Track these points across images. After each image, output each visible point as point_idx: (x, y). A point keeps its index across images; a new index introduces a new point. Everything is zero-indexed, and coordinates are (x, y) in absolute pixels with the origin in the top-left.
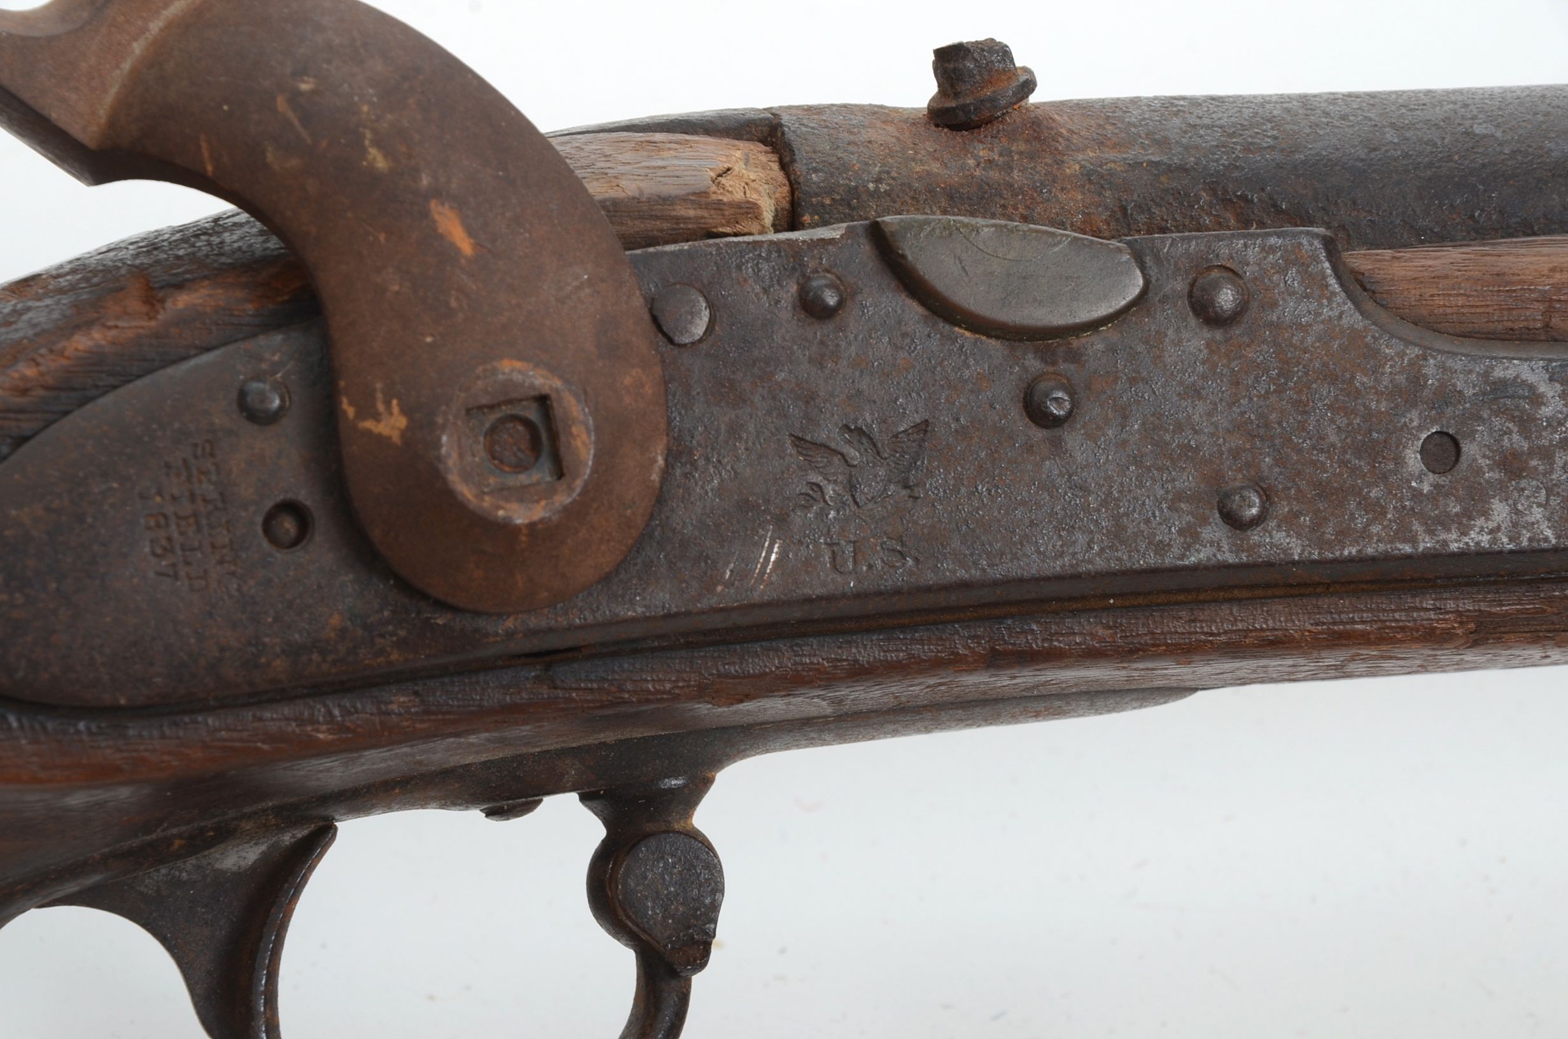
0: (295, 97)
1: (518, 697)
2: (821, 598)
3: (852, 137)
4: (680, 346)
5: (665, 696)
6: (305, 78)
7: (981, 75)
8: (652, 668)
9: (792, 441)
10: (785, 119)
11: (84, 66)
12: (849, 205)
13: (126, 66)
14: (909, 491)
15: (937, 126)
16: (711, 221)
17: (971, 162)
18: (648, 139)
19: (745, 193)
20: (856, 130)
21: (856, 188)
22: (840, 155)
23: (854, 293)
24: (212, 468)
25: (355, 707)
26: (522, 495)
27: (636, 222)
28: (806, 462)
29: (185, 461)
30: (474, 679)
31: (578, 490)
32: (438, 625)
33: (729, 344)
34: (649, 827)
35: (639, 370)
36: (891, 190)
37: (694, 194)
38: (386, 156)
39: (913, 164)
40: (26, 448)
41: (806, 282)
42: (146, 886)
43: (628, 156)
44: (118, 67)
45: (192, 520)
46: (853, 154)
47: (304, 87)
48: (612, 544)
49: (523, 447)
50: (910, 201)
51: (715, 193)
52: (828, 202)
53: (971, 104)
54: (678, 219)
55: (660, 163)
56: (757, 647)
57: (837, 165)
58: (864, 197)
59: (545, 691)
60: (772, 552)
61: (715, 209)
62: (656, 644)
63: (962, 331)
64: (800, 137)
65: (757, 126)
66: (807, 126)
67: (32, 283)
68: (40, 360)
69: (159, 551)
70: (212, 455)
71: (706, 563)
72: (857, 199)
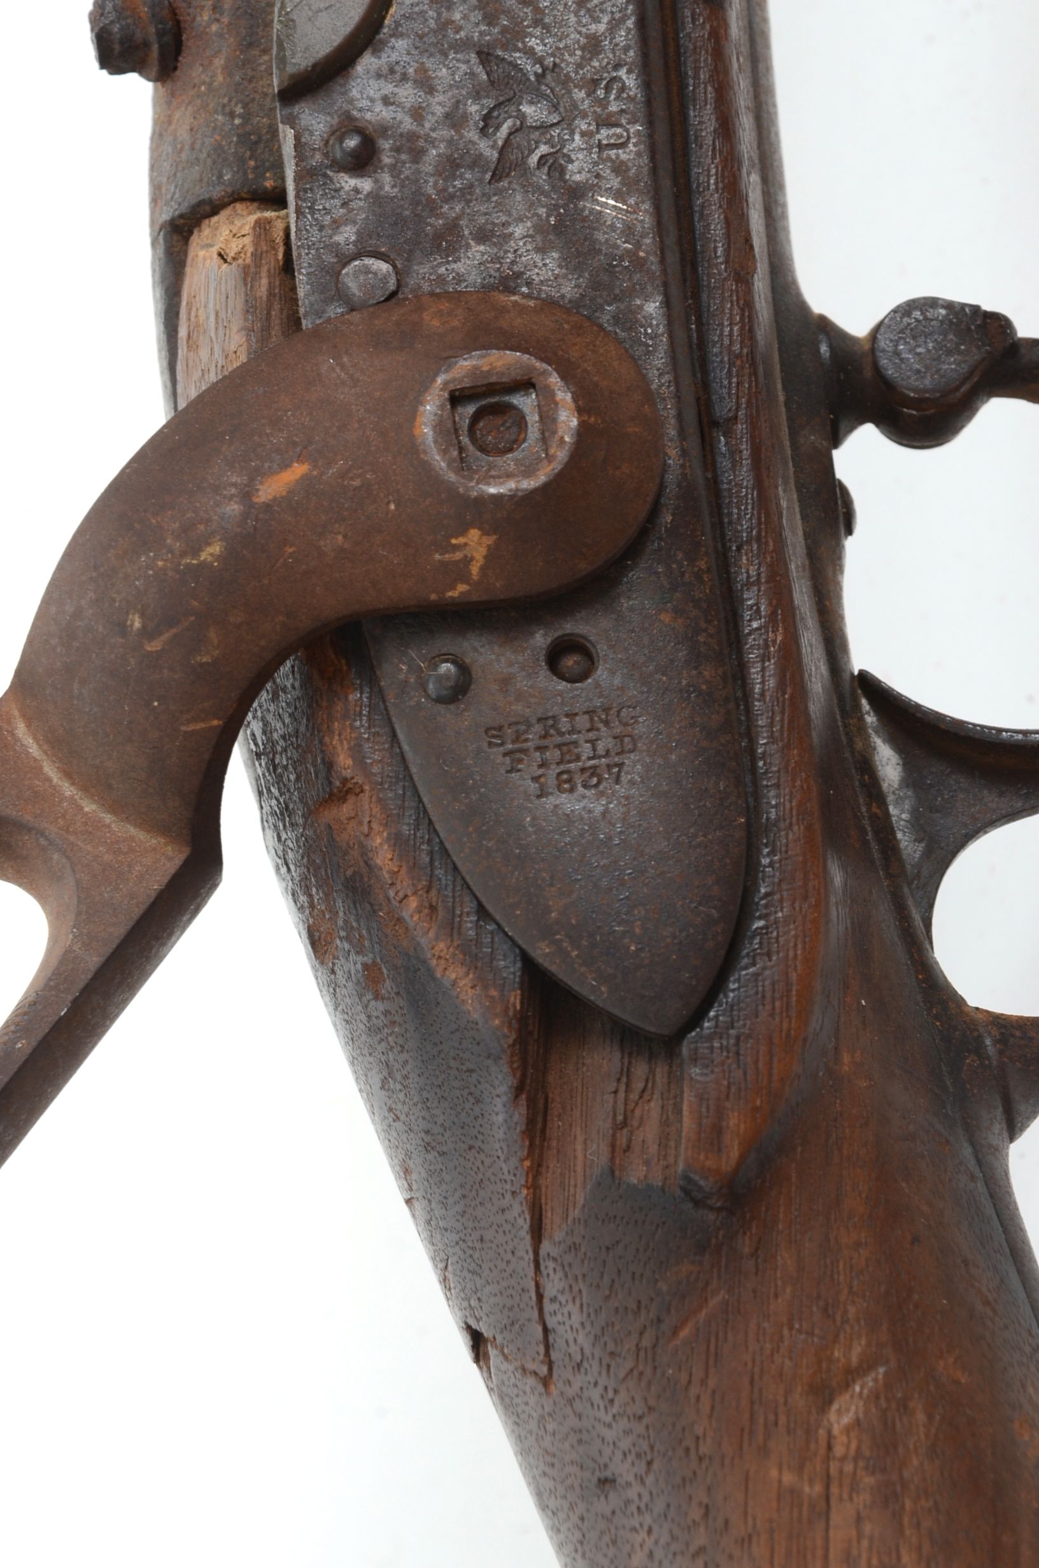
0: (147, 633)
1: (745, 452)
2: (653, 158)
3: (186, 147)
4: (399, 285)
5: (747, 314)
6: (129, 623)
7: (127, 18)
8: (718, 325)
9: (496, 182)
10: (166, 217)
11: (107, 857)
12: (256, 143)
13: (108, 818)
14: (547, 72)
15: (175, 68)
16: (272, 264)
17: (214, 28)
18: (185, 342)
19: (243, 236)
20: (179, 146)
21: (239, 136)
22: (205, 155)
23: (348, 117)
24: (514, 728)
25: (751, 606)
26: (548, 420)
27: (273, 333)
28: (517, 169)
29: (505, 755)
30: (726, 494)
31: (545, 366)
32: (672, 520)
33: (398, 239)
34: (868, 373)
35: (425, 314)
36: (242, 101)
37: (245, 280)
38: (209, 544)
39: (215, 84)
40: (490, 908)
41: (337, 163)
42: (915, 852)
43: (204, 353)
44: (109, 826)
45: (565, 748)
46: (204, 143)
47: (137, 624)
48: (598, 343)
49: (500, 422)
50: (254, 85)
51: (244, 260)
52: (252, 163)
53: (156, 26)
54: (271, 294)
55: (212, 319)
56: (698, 226)
57: (214, 156)
58: (248, 128)
59: (740, 427)
60: (606, 203)
61: (261, 259)
62: (693, 326)
63: (389, 17)
64: (185, 197)
65: (172, 246)
66: (174, 193)
67: (317, 934)
68: (401, 894)
69: (595, 780)
70: (500, 728)
71: (616, 266)
72: (250, 134)
